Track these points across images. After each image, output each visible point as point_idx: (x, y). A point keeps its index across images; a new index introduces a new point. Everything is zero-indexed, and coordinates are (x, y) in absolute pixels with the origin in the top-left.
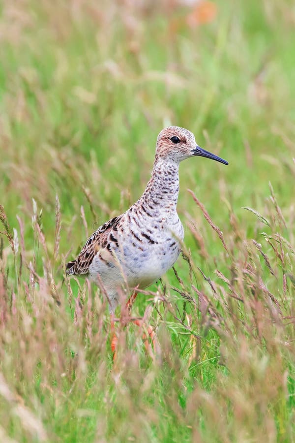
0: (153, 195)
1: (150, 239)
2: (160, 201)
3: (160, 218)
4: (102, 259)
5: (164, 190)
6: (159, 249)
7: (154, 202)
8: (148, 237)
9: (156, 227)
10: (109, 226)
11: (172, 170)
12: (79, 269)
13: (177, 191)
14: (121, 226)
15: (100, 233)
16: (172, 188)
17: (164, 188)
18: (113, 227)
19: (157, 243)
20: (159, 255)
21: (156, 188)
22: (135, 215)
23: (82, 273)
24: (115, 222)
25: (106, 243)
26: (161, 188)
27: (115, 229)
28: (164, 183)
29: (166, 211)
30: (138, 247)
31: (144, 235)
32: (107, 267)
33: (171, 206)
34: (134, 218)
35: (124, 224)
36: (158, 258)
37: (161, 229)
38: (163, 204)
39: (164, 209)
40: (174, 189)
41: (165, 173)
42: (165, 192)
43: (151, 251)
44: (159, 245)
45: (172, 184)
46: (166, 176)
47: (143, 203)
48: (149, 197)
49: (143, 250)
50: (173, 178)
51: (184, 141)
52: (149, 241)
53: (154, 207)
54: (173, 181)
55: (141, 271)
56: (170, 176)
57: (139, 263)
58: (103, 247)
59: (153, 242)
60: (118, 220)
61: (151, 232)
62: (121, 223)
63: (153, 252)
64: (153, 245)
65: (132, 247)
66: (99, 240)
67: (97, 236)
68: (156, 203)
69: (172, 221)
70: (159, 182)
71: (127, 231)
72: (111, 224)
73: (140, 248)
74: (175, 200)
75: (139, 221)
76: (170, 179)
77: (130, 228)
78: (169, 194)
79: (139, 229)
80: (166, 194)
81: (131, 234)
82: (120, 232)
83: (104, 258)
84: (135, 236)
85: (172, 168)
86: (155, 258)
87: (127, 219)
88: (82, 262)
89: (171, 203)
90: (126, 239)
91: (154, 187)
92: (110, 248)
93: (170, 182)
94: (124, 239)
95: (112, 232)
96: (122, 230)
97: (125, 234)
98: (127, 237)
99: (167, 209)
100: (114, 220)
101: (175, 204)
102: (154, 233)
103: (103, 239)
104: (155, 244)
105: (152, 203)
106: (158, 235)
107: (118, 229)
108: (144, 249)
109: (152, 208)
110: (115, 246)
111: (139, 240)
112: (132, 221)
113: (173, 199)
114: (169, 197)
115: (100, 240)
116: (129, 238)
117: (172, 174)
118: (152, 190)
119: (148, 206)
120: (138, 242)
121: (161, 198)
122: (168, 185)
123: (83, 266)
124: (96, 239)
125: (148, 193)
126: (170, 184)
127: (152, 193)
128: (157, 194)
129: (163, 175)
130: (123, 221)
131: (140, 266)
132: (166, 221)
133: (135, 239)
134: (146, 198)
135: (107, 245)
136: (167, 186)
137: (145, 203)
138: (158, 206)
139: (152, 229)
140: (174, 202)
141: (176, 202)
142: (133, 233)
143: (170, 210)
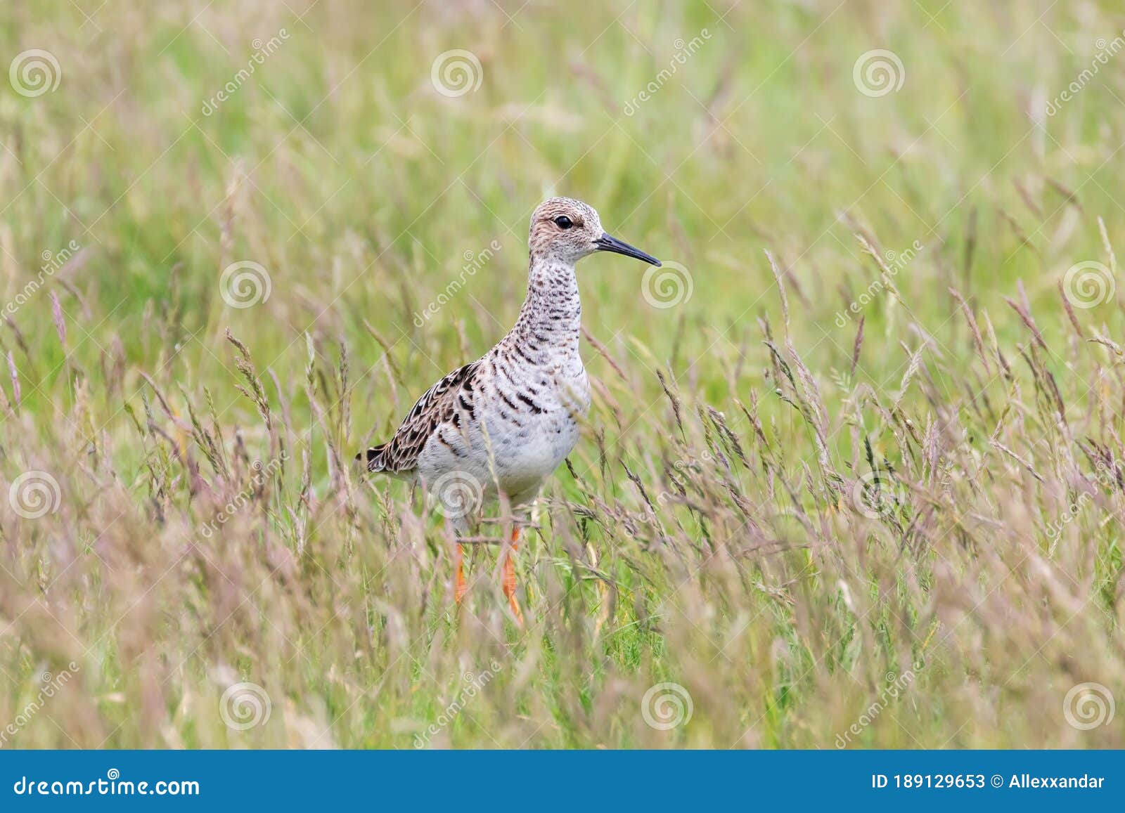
0: (534, 326)
1: (533, 406)
2: (549, 335)
3: (551, 365)
4: (443, 441)
5: (554, 314)
6: (549, 422)
7: (537, 337)
8: (529, 402)
9: (544, 383)
10: (456, 382)
11: (562, 276)
12: (395, 461)
13: (578, 313)
14: (479, 381)
15: (438, 393)
16: (568, 308)
17: (552, 311)
18: (462, 384)
19: (546, 412)
20: (549, 434)
21: (539, 313)
22: (504, 362)
23: (403, 468)
24: (466, 376)
25: (450, 412)
26: (547, 312)
27: (468, 387)
28: (552, 302)
29: (561, 352)
30: (510, 420)
31: (522, 398)
32: (452, 456)
33: (568, 343)
34: (502, 368)
35: (485, 377)
36: (548, 439)
37: (553, 386)
38: (554, 341)
39: (557, 349)
40: (571, 310)
41: (551, 282)
42: (557, 318)
43: (535, 427)
44: (550, 415)
45: (567, 302)
46: (553, 287)
47: (518, 340)
48: (528, 330)
49: (519, 425)
50: (567, 289)
51: (581, 225)
52: (531, 408)
53: (538, 346)
54: (568, 296)
55: (516, 463)
56: (560, 288)
57: (513, 449)
58: (445, 420)
59: (537, 410)
60: (473, 368)
61: (534, 392)
62: (478, 376)
63: (539, 429)
64: (537, 415)
65: (500, 419)
66: (437, 406)
67: (432, 399)
68: (541, 340)
69: (572, 370)
70: (543, 302)
71: (491, 391)
72: (458, 378)
73: (515, 422)
74: (576, 331)
75: (511, 374)
76: (560, 293)
77: (495, 386)
78: (563, 320)
79: (512, 386)
80: (558, 321)
81: (498, 396)
82: (477, 393)
83: (447, 440)
84: (506, 400)
85: (563, 273)
86: (542, 438)
87: (489, 369)
88: (404, 447)
89: (568, 336)
90: (489, 406)
91: (535, 311)
92: (459, 422)
93: (562, 298)
94: (486, 405)
95: (463, 393)
96: (482, 389)
97: (487, 395)
98: (492, 401)
99: (563, 349)
100: (464, 371)
101: (577, 337)
102: (540, 394)
103: (444, 405)
104: (543, 413)
105: (535, 340)
106: (547, 397)
107: (473, 388)
108: (522, 424)
109: (534, 348)
110: (469, 417)
111: (512, 406)
112: (500, 372)
113: (571, 328)
114: (564, 326)
115: (439, 406)
116: (495, 404)
117: (564, 282)
118: (531, 317)
119: (526, 346)
120: (510, 411)
121: (551, 330)
122: (559, 304)
123: (405, 455)
124: (432, 405)
125: (525, 322)
126: (562, 302)
127: (532, 322)
128: (541, 323)
129: (547, 287)
130: (483, 372)
131: (514, 455)
132: (562, 372)
133: (506, 404)
134: (522, 332)
135: (452, 417)
136: (559, 306)
137: (520, 340)
138: (546, 345)
139: (537, 387)
140: (575, 334)
141: (578, 333)
142: (501, 394)
143: (569, 351)
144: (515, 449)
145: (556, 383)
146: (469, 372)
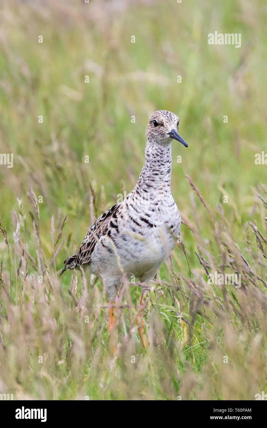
0: (145, 179)
1: (149, 223)
2: (153, 184)
3: (155, 200)
4: (103, 245)
5: (155, 172)
6: (157, 232)
7: (147, 185)
8: (146, 221)
9: (153, 210)
10: (109, 214)
11: (159, 152)
14: (120, 213)
15: (101, 221)
16: (163, 169)
17: (154, 170)
18: (112, 215)
19: (155, 226)
20: (158, 239)
21: (147, 172)
23: (84, 263)
24: (114, 211)
25: (106, 230)
26: (151, 171)
27: (115, 216)
28: (153, 166)
29: (160, 193)
30: (137, 232)
31: (143, 219)
32: (108, 253)
33: (164, 188)
34: (131, 205)
35: (123, 211)
36: (158, 241)
37: (158, 212)
38: (156, 187)
39: (158, 192)
40: (164, 171)
41: (153, 155)
42: (156, 174)
43: (150, 235)
44: (157, 228)
45: (162, 166)
46: (154, 158)
47: (138, 188)
48: (142, 181)
49: (142, 234)
52: (148, 224)
53: (147, 190)
54: (163, 163)
55: (142, 255)
56: (158, 158)
57: (140, 247)
58: (104, 234)
59: (151, 226)
60: (118, 206)
61: (149, 216)
62: (120, 210)
63: (153, 236)
64: (151, 228)
65: (132, 232)
66: (100, 228)
67: (98, 224)
68: (149, 186)
69: (168, 203)
70: (149, 166)
71: (126, 217)
72: (111, 212)
73: (140, 233)
74: (167, 181)
75: (136, 207)
76: (158, 161)
77: (128, 214)
78: (160, 176)
79: (137, 214)
80: (157, 176)
81: (130, 220)
82: (119, 219)
83: (105, 244)
84: (134, 221)
85: (159, 150)
86: (155, 241)
87: (125, 207)
88: (84, 251)
89: (163, 184)
90: (126, 225)
92: (111, 235)
93: (159, 164)
94: (124, 225)
95: (112, 219)
96: (122, 217)
97: (124, 220)
98: (127, 223)
99: (161, 191)
100: (113, 209)
102: (152, 217)
103: (104, 227)
104: (154, 227)
105: (146, 186)
106: (155, 218)
107: (117, 216)
108: (144, 233)
109: (146, 191)
110: (116, 232)
111: (138, 224)
112: (130, 207)
113: (164, 180)
114: (160, 179)
115: (101, 228)
116: (129, 224)
117: (160, 155)
118: (144, 174)
119: (142, 190)
120: (137, 227)
121: (153, 181)
122: (157, 167)
124: (97, 227)
126: (159, 166)
127: (144, 177)
128: (148, 177)
129: (151, 158)
130: (122, 208)
131: (140, 251)
132: (162, 204)
133: (135, 224)
134: (140, 182)
135: (107, 232)
136: (157, 168)
137: (139, 188)
138: (152, 189)
139: (150, 213)
141: (169, 183)
142: (132, 218)
143: (164, 192)
144: (141, 248)
145: (159, 210)
146: (116, 209)
